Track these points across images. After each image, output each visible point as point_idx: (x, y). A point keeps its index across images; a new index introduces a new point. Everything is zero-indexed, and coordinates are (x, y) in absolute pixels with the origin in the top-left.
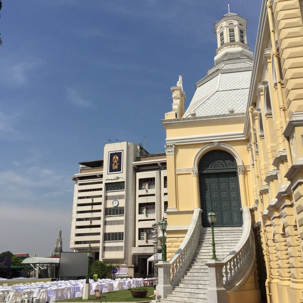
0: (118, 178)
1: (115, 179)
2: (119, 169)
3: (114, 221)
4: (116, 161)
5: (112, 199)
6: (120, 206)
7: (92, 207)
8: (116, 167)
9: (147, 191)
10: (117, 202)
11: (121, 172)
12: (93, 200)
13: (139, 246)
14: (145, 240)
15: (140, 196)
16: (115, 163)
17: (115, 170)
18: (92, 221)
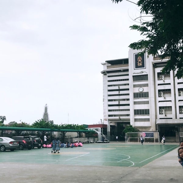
0: (143, 72)
1: (140, 73)
2: (143, 66)
3: (140, 102)
4: (140, 60)
5: (138, 87)
6: (144, 91)
7: (119, 92)
8: (141, 64)
9: (164, 81)
10: (142, 89)
11: (145, 68)
12: (119, 87)
13: (160, 119)
14: (164, 115)
15: (159, 85)
16: (140, 62)
17: (140, 67)
18: (120, 101)
